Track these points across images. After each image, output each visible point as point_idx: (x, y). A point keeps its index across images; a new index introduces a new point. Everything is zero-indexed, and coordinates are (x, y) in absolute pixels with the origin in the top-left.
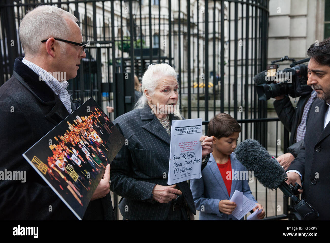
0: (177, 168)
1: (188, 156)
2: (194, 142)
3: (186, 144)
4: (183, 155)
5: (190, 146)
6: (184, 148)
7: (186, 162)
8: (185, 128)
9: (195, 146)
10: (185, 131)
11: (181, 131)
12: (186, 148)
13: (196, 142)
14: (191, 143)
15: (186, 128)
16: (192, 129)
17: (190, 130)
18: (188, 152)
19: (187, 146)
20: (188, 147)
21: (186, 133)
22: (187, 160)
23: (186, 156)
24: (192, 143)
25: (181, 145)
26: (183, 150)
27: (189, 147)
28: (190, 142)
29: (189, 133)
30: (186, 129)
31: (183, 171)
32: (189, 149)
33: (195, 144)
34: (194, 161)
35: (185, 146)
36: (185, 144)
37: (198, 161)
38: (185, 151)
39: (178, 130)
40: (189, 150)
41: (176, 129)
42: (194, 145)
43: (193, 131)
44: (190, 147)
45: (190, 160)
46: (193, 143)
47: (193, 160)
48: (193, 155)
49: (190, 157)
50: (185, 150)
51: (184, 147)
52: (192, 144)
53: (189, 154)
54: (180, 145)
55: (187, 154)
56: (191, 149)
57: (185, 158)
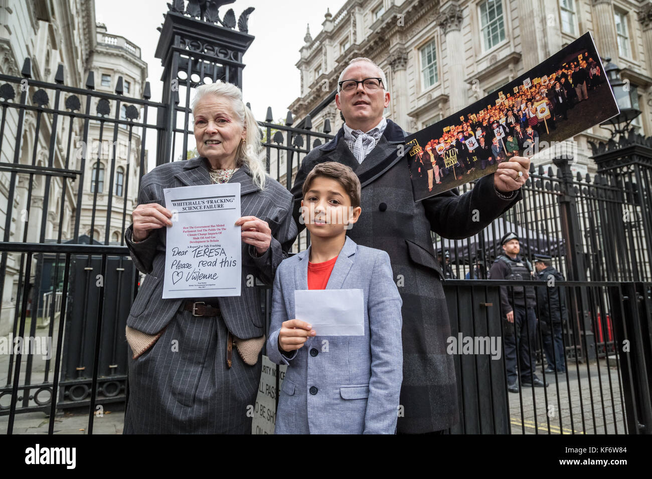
0: (179, 271)
1: (208, 252)
2: (218, 226)
3: (200, 229)
4: (195, 249)
5: (210, 234)
6: (196, 237)
7: (202, 263)
8: (194, 201)
9: (221, 233)
10: (193, 206)
11: (185, 206)
12: (199, 236)
13: (221, 226)
14: (211, 228)
15: (197, 201)
16: (211, 202)
17: (206, 204)
18: (206, 244)
19: (202, 233)
20: (205, 234)
21: (196, 210)
22: (205, 258)
23: (203, 252)
24: (213, 228)
25: (189, 232)
26: (195, 241)
27: (207, 236)
28: (209, 227)
29: (203, 209)
30: (197, 203)
31: (195, 278)
32: (208, 239)
33: (220, 230)
34: (224, 263)
35: (197, 233)
36: (197, 229)
37: (232, 264)
38: (198, 242)
39: (180, 205)
40: (208, 241)
41: (174, 202)
42: (218, 231)
43: (213, 206)
44: (210, 236)
45: (213, 259)
46: (216, 228)
47: (219, 261)
48: (220, 251)
49: (211, 255)
50: (197, 240)
51: (196, 235)
52: (214, 230)
53: (210, 248)
54: (186, 230)
55: (204, 248)
56: (212, 239)
57: (199, 255)
